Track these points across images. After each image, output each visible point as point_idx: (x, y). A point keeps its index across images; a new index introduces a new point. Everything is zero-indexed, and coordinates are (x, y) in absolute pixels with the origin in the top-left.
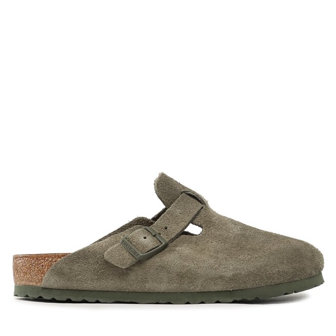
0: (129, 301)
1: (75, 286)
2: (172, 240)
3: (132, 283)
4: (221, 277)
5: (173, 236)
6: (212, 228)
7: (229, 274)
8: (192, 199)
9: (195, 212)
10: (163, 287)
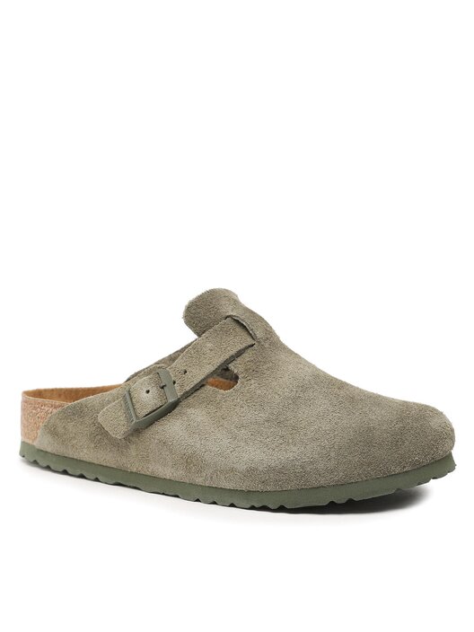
0: (132, 485)
1: (71, 453)
2: (187, 395)
3: (131, 461)
4: (232, 470)
5: (188, 388)
6: (253, 382)
7: (242, 467)
8: (238, 329)
9: (233, 352)
10: (167, 472)
